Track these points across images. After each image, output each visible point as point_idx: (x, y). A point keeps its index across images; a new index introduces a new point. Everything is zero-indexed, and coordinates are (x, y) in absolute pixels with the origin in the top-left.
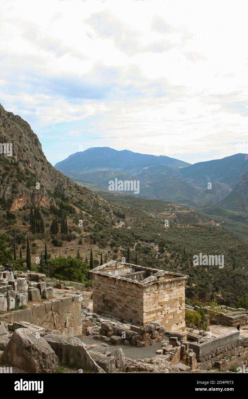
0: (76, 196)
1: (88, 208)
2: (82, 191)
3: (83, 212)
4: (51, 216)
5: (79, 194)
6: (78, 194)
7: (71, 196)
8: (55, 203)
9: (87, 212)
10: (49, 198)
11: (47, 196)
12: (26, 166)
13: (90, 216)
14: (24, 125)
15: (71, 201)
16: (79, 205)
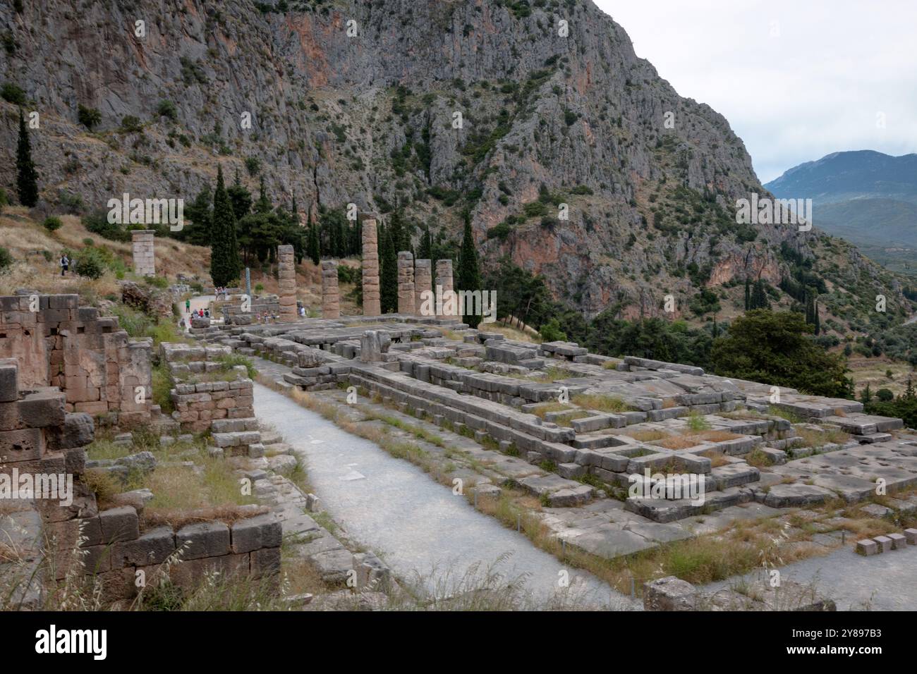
0: (824, 258)
1: (851, 282)
2: (836, 247)
3: (841, 290)
4: (785, 298)
5: (830, 253)
6: (827, 253)
7: (814, 258)
8: (789, 273)
9: (847, 289)
10: (779, 263)
11: (776, 260)
12: (729, 203)
13: (856, 298)
14: (717, 122)
15: (813, 268)
16: (832, 276)
